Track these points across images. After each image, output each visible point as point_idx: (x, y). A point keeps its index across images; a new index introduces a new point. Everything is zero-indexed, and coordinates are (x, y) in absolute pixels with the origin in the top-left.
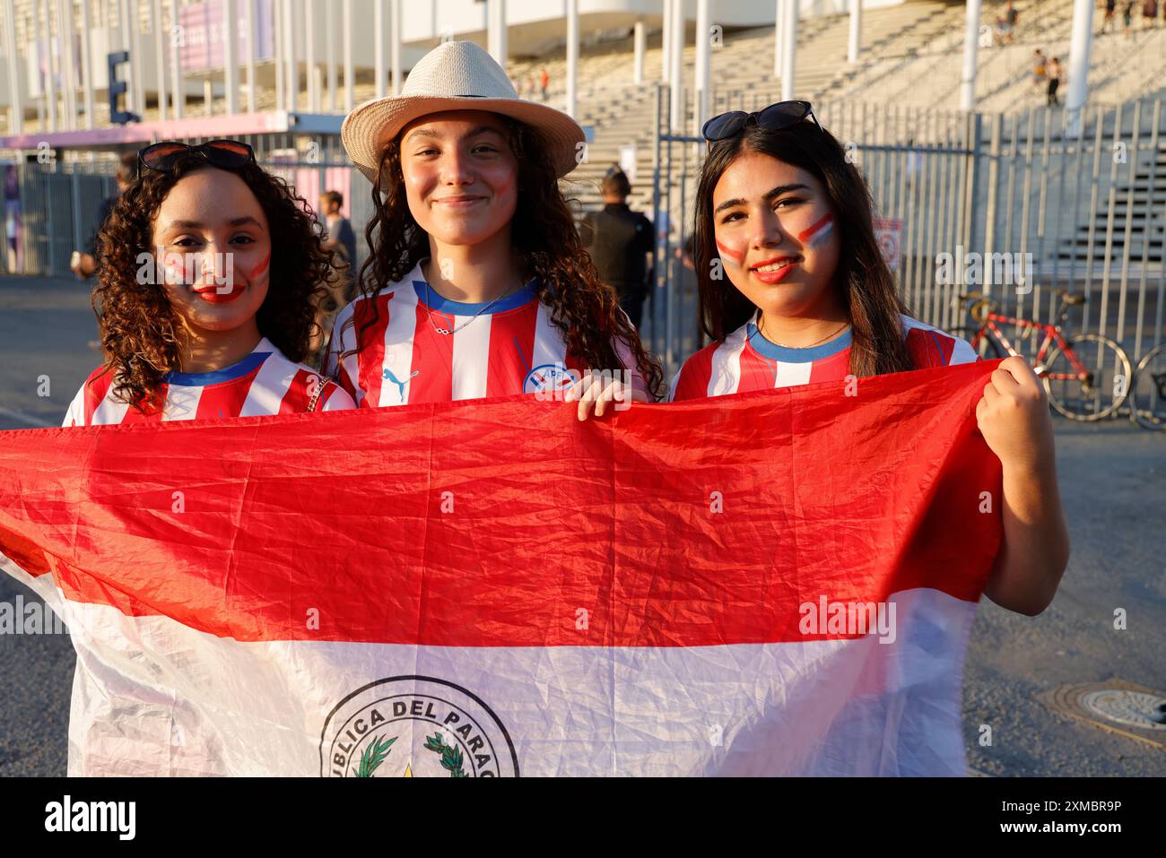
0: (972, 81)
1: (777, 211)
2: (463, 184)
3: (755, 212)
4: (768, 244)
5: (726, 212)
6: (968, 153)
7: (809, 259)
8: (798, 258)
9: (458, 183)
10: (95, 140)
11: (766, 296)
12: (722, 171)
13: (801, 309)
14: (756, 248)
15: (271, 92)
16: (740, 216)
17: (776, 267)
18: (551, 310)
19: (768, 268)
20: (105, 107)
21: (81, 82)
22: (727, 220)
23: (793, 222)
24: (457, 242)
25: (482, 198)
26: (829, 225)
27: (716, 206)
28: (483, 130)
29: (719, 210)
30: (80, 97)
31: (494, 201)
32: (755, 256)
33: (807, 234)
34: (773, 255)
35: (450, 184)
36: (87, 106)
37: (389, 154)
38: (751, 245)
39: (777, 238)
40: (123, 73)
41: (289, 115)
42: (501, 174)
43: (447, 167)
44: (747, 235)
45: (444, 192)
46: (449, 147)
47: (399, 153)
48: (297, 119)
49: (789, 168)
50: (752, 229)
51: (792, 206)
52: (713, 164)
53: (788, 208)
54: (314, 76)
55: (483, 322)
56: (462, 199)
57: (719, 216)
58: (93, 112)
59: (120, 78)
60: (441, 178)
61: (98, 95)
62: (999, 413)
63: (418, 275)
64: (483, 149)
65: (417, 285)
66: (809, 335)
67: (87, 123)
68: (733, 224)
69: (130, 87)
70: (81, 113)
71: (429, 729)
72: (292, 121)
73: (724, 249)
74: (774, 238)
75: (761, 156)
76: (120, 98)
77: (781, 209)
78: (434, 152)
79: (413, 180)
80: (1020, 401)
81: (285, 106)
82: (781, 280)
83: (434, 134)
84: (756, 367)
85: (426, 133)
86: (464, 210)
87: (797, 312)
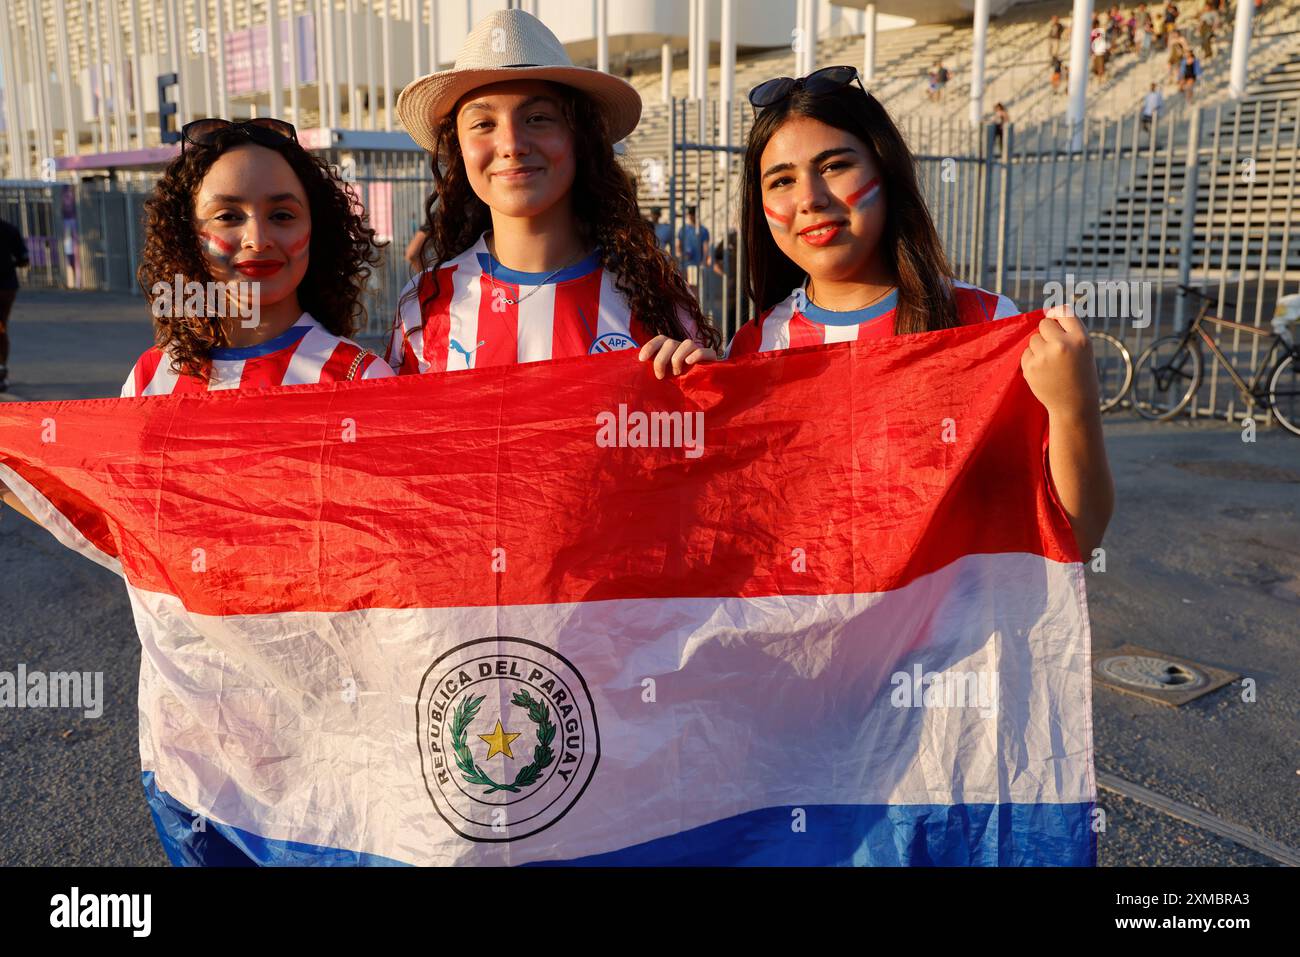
0: (980, 99)
1: (824, 175)
2: (519, 155)
3: (802, 176)
4: (816, 208)
5: (773, 177)
6: (981, 161)
7: (855, 221)
8: (845, 223)
9: (514, 154)
10: (147, 160)
11: (814, 260)
12: (769, 136)
13: (847, 273)
14: (805, 212)
15: (313, 114)
16: (788, 181)
17: (824, 231)
18: (615, 276)
19: (816, 233)
20: (156, 130)
21: (133, 107)
22: (774, 185)
23: (840, 186)
24: (518, 213)
25: (540, 169)
26: (876, 189)
27: (764, 170)
28: (536, 99)
29: (766, 175)
30: (132, 121)
31: (551, 171)
32: (803, 221)
33: (855, 197)
34: (820, 218)
35: (507, 156)
36: (139, 131)
37: (446, 129)
38: (799, 209)
39: (824, 201)
40: (173, 96)
41: (333, 132)
42: (555, 143)
43: (503, 139)
44: (795, 200)
45: (501, 164)
46: (503, 119)
47: (456, 128)
48: (340, 137)
49: (835, 131)
50: (800, 193)
51: (839, 170)
52: (760, 130)
53: (835, 172)
54: (355, 99)
55: (548, 291)
56: (520, 171)
57: (767, 181)
58: (145, 136)
59: (169, 100)
60: (498, 150)
61: (149, 119)
62: (1045, 361)
63: (481, 247)
64: (538, 119)
65: (481, 257)
66: (855, 299)
67: (139, 144)
68: (780, 189)
69: (179, 108)
70: (133, 136)
71: (514, 687)
72: (336, 138)
73: (771, 213)
74: (822, 202)
75: (808, 120)
76: (170, 118)
77: (828, 173)
78: (489, 125)
79: (470, 154)
80: (1066, 346)
81: (328, 124)
82: (829, 243)
83: (488, 107)
84: (804, 332)
85: (481, 106)
86: (522, 182)
87: (845, 276)
